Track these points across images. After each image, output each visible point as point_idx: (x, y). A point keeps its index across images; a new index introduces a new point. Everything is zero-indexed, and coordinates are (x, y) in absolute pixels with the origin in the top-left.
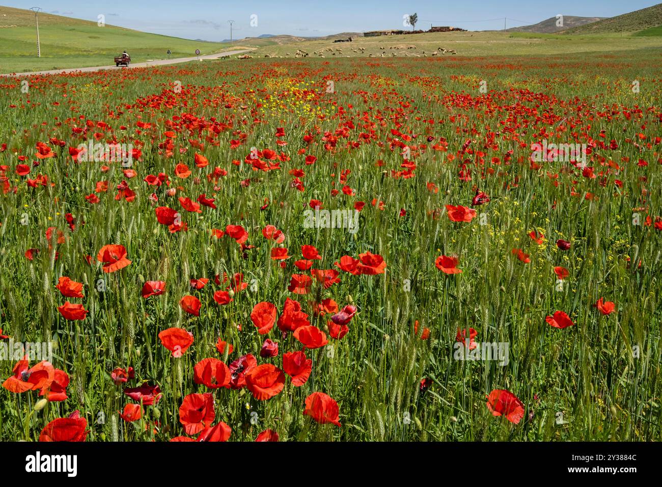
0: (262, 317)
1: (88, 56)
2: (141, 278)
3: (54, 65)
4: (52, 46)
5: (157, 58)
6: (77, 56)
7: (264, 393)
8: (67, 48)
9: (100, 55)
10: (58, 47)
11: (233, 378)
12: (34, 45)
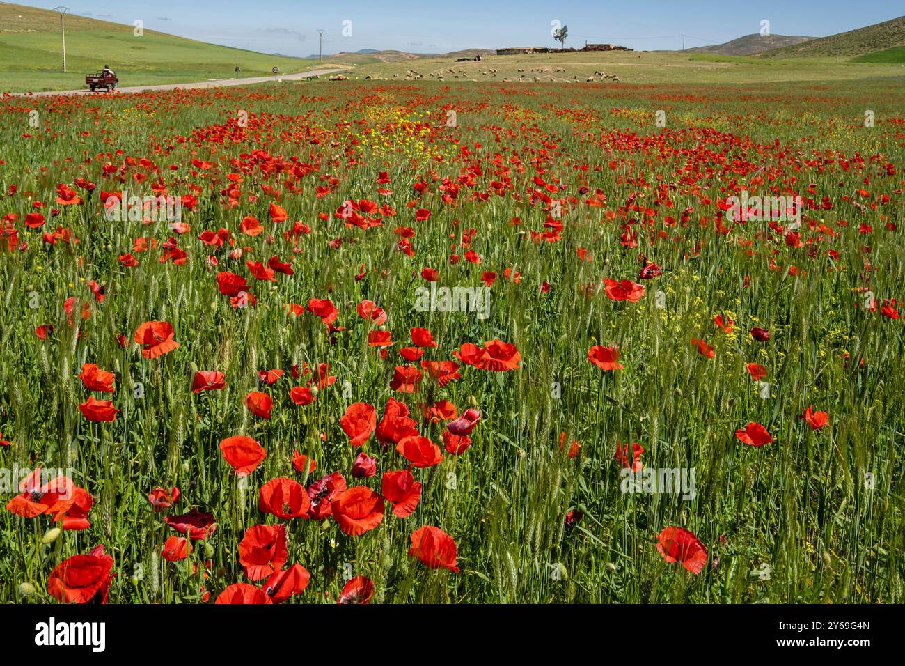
0: (356, 423)
1: (129, 72)
2: (193, 367)
4: (81, 58)
5: (221, 77)
7: (357, 526)
9: (145, 71)
10: (89, 59)
11: (314, 505)
12: (58, 56)
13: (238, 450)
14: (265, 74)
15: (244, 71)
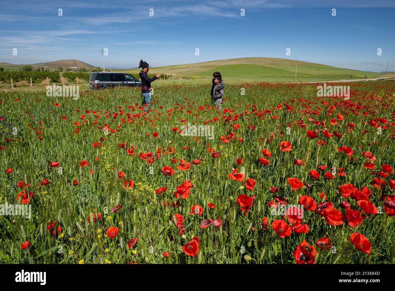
0: (346, 189)
1: (314, 78)
2: (295, 157)
3: (300, 80)
4: (301, 74)
5: (344, 79)
6: (310, 77)
7: (331, 222)
8: (307, 74)
9: (319, 77)
10: (303, 74)
11: (320, 209)
12: (294, 73)
13: (294, 182)
14: (362, 78)
15: (354, 77)
